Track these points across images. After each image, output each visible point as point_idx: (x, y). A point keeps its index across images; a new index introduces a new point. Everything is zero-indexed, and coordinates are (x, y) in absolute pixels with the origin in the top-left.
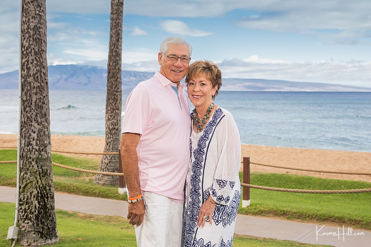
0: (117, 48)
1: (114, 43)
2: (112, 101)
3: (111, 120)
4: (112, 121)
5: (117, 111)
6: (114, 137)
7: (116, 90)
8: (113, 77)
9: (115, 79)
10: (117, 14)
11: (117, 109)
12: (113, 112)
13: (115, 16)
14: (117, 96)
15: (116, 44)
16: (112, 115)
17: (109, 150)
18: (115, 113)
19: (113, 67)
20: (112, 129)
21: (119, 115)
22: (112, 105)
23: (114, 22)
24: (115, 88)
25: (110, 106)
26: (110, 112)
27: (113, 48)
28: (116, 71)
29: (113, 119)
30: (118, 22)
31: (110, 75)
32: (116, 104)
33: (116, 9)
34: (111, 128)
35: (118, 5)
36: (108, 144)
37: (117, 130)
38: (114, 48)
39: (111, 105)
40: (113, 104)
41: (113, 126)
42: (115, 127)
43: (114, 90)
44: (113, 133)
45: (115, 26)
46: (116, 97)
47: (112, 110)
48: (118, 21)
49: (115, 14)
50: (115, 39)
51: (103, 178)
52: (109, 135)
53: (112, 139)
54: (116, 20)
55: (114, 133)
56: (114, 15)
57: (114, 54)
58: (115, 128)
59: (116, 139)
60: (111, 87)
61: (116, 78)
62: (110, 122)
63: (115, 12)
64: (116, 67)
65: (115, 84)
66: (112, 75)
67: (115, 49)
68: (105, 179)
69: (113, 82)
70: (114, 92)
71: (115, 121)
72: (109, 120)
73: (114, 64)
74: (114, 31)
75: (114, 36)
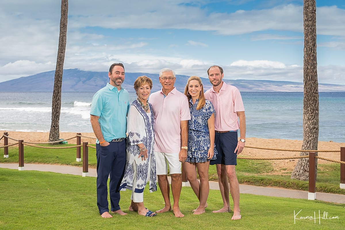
0: (314, 53)
1: (311, 47)
2: (312, 102)
3: (312, 120)
4: (313, 121)
6: (314, 135)
7: (315, 91)
8: (312, 79)
9: (313, 82)
10: (312, 21)
11: (316, 110)
12: (313, 112)
13: (310, 23)
14: (316, 98)
15: (313, 49)
16: (312, 115)
17: (309, 148)
18: (315, 113)
19: (311, 71)
21: (317, 114)
22: (312, 106)
23: (309, 28)
24: (314, 90)
25: (310, 106)
26: (310, 112)
27: (310, 52)
28: (314, 74)
29: (313, 119)
30: (314, 28)
31: (308, 78)
32: (315, 105)
33: (311, 17)
34: (311, 128)
35: (313, 13)
36: (308, 142)
37: (317, 129)
38: (311, 52)
39: (311, 105)
40: (313, 105)
41: (313, 125)
42: (315, 126)
43: (313, 92)
44: (314, 132)
45: (311, 32)
47: (312, 111)
49: (310, 21)
50: (312, 44)
51: (303, 174)
52: (310, 134)
53: (312, 137)
54: (312, 26)
57: (312, 58)
58: (315, 127)
59: (316, 137)
61: (314, 80)
62: (311, 122)
63: (310, 19)
64: (314, 70)
65: (314, 86)
66: (310, 78)
69: (312, 84)
70: (313, 94)
71: (315, 121)
72: (309, 119)
73: (312, 67)
74: (310, 37)
75: (310, 41)
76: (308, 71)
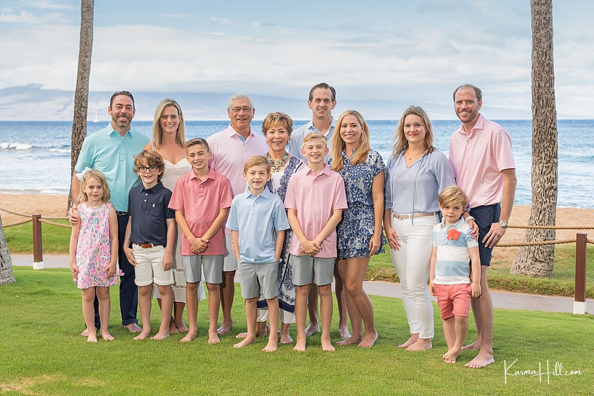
0: (549, 59)
1: (545, 51)
2: (548, 144)
3: (548, 174)
4: (549, 176)
5: (555, 160)
6: (551, 200)
7: (552, 126)
8: (547, 105)
9: (550, 109)
10: (547, 5)
11: (554, 157)
12: (550, 161)
15: (548, 53)
16: (549, 166)
17: (543, 222)
18: (553, 163)
19: (546, 90)
20: (548, 188)
21: (556, 165)
22: (548, 150)
23: (542, 17)
24: (551, 124)
25: (544, 151)
26: (544, 161)
27: (543, 59)
28: (551, 95)
29: (550, 172)
32: (553, 148)
34: (546, 187)
36: (540, 212)
37: (555, 190)
38: (545, 59)
39: (546, 150)
40: (550, 149)
41: (550, 183)
42: (553, 185)
43: (550, 127)
45: (544, 25)
46: (553, 138)
47: (548, 159)
48: (548, 16)
49: (543, 4)
50: (546, 44)
51: (533, 266)
52: (544, 198)
53: (548, 204)
54: (546, 14)
55: (551, 195)
56: (543, 6)
57: (546, 69)
58: (553, 187)
59: (553, 203)
60: (544, 122)
61: (551, 107)
62: (545, 177)
64: (550, 90)
65: (551, 117)
66: (545, 103)
67: (548, 62)
68: (538, 267)
69: (548, 114)
70: (550, 130)
71: (553, 176)
72: (543, 173)
73: (547, 85)
74: (543, 33)
75: (544, 39)
76: (540, 91)
